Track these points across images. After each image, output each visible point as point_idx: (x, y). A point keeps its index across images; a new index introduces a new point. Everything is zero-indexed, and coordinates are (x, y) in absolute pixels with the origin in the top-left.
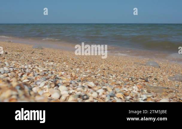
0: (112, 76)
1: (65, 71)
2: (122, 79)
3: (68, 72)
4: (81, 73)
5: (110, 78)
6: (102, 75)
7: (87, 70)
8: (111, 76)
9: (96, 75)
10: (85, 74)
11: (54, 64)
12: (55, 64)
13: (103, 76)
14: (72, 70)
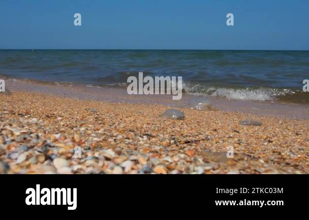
0: (143, 138)
1: (61, 132)
2: (159, 142)
3: (66, 134)
4: (89, 135)
5: (139, 141)
7: (98, 130)
8: (140, 139)
9: (114, 138)
10: (95, 137)
11: (38, 120)
12: (40, 121)
13: (126, 138)
14: (72, 131)
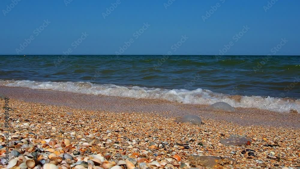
0: (132, 141)
1: (51, 137)
2: (148, 146)
3: (56, 139)
4: (79, 139)
5: (129, 145)
6: (115, 141)
7: (89, 135)
8: (130, 143)
9: (104, 142)
10: (86, 142)
11: (30, 125)
12: (32, 125)
13: (115, 143)
14: (63, 135)
